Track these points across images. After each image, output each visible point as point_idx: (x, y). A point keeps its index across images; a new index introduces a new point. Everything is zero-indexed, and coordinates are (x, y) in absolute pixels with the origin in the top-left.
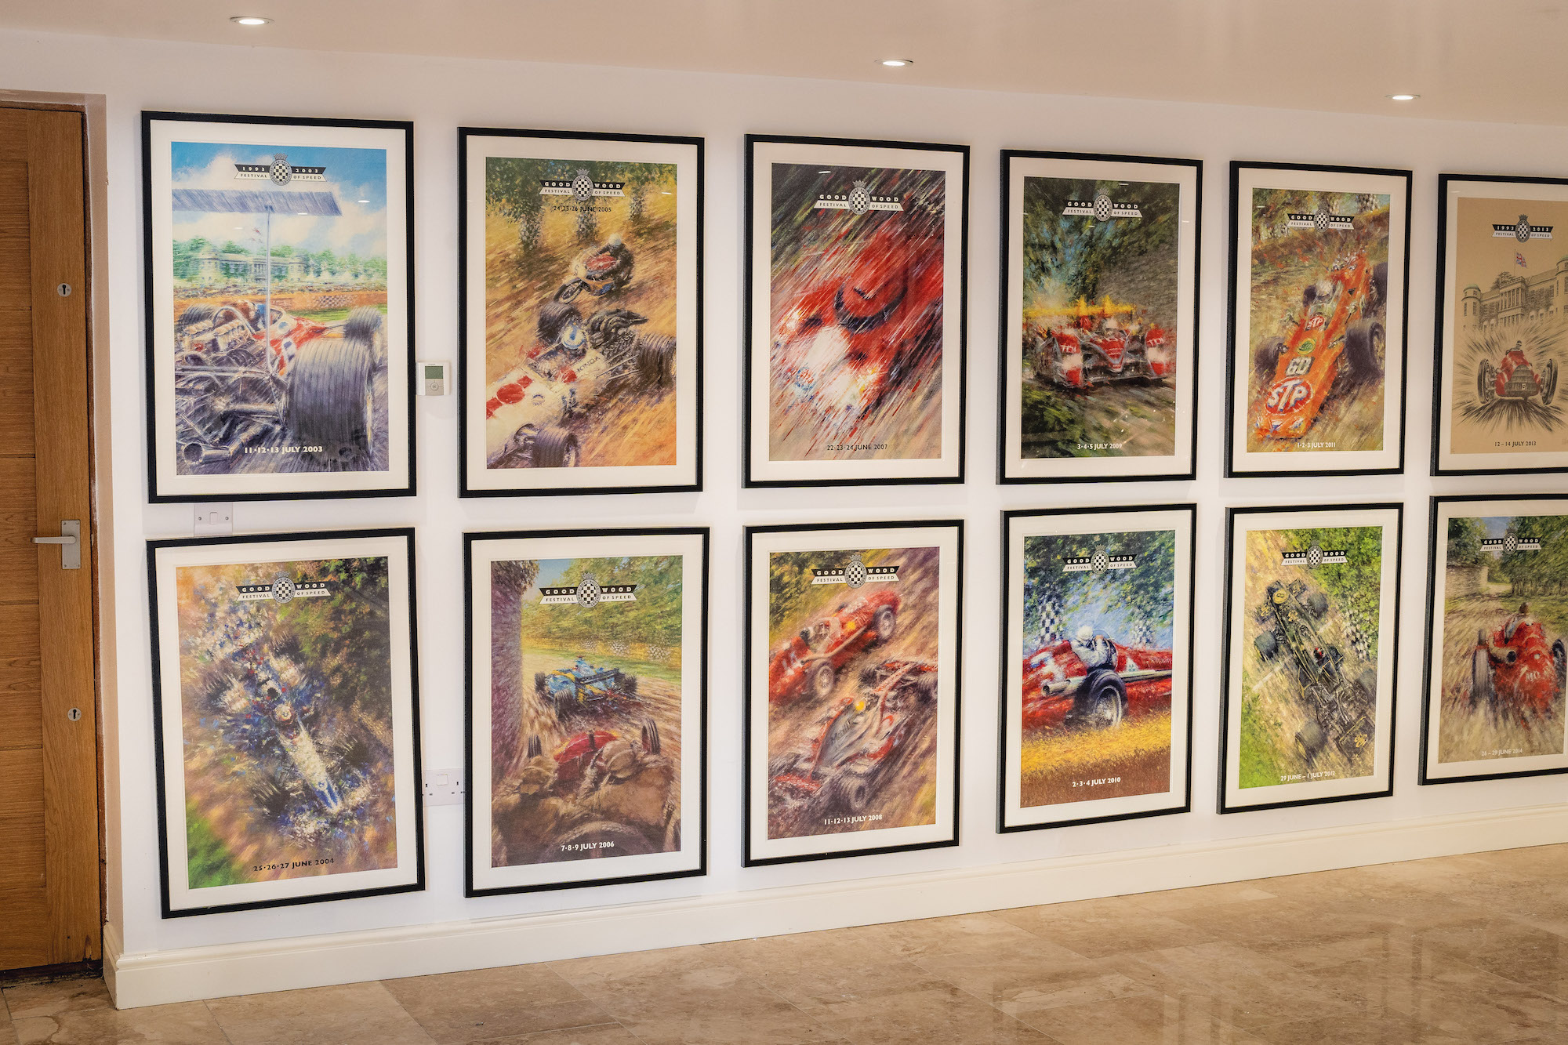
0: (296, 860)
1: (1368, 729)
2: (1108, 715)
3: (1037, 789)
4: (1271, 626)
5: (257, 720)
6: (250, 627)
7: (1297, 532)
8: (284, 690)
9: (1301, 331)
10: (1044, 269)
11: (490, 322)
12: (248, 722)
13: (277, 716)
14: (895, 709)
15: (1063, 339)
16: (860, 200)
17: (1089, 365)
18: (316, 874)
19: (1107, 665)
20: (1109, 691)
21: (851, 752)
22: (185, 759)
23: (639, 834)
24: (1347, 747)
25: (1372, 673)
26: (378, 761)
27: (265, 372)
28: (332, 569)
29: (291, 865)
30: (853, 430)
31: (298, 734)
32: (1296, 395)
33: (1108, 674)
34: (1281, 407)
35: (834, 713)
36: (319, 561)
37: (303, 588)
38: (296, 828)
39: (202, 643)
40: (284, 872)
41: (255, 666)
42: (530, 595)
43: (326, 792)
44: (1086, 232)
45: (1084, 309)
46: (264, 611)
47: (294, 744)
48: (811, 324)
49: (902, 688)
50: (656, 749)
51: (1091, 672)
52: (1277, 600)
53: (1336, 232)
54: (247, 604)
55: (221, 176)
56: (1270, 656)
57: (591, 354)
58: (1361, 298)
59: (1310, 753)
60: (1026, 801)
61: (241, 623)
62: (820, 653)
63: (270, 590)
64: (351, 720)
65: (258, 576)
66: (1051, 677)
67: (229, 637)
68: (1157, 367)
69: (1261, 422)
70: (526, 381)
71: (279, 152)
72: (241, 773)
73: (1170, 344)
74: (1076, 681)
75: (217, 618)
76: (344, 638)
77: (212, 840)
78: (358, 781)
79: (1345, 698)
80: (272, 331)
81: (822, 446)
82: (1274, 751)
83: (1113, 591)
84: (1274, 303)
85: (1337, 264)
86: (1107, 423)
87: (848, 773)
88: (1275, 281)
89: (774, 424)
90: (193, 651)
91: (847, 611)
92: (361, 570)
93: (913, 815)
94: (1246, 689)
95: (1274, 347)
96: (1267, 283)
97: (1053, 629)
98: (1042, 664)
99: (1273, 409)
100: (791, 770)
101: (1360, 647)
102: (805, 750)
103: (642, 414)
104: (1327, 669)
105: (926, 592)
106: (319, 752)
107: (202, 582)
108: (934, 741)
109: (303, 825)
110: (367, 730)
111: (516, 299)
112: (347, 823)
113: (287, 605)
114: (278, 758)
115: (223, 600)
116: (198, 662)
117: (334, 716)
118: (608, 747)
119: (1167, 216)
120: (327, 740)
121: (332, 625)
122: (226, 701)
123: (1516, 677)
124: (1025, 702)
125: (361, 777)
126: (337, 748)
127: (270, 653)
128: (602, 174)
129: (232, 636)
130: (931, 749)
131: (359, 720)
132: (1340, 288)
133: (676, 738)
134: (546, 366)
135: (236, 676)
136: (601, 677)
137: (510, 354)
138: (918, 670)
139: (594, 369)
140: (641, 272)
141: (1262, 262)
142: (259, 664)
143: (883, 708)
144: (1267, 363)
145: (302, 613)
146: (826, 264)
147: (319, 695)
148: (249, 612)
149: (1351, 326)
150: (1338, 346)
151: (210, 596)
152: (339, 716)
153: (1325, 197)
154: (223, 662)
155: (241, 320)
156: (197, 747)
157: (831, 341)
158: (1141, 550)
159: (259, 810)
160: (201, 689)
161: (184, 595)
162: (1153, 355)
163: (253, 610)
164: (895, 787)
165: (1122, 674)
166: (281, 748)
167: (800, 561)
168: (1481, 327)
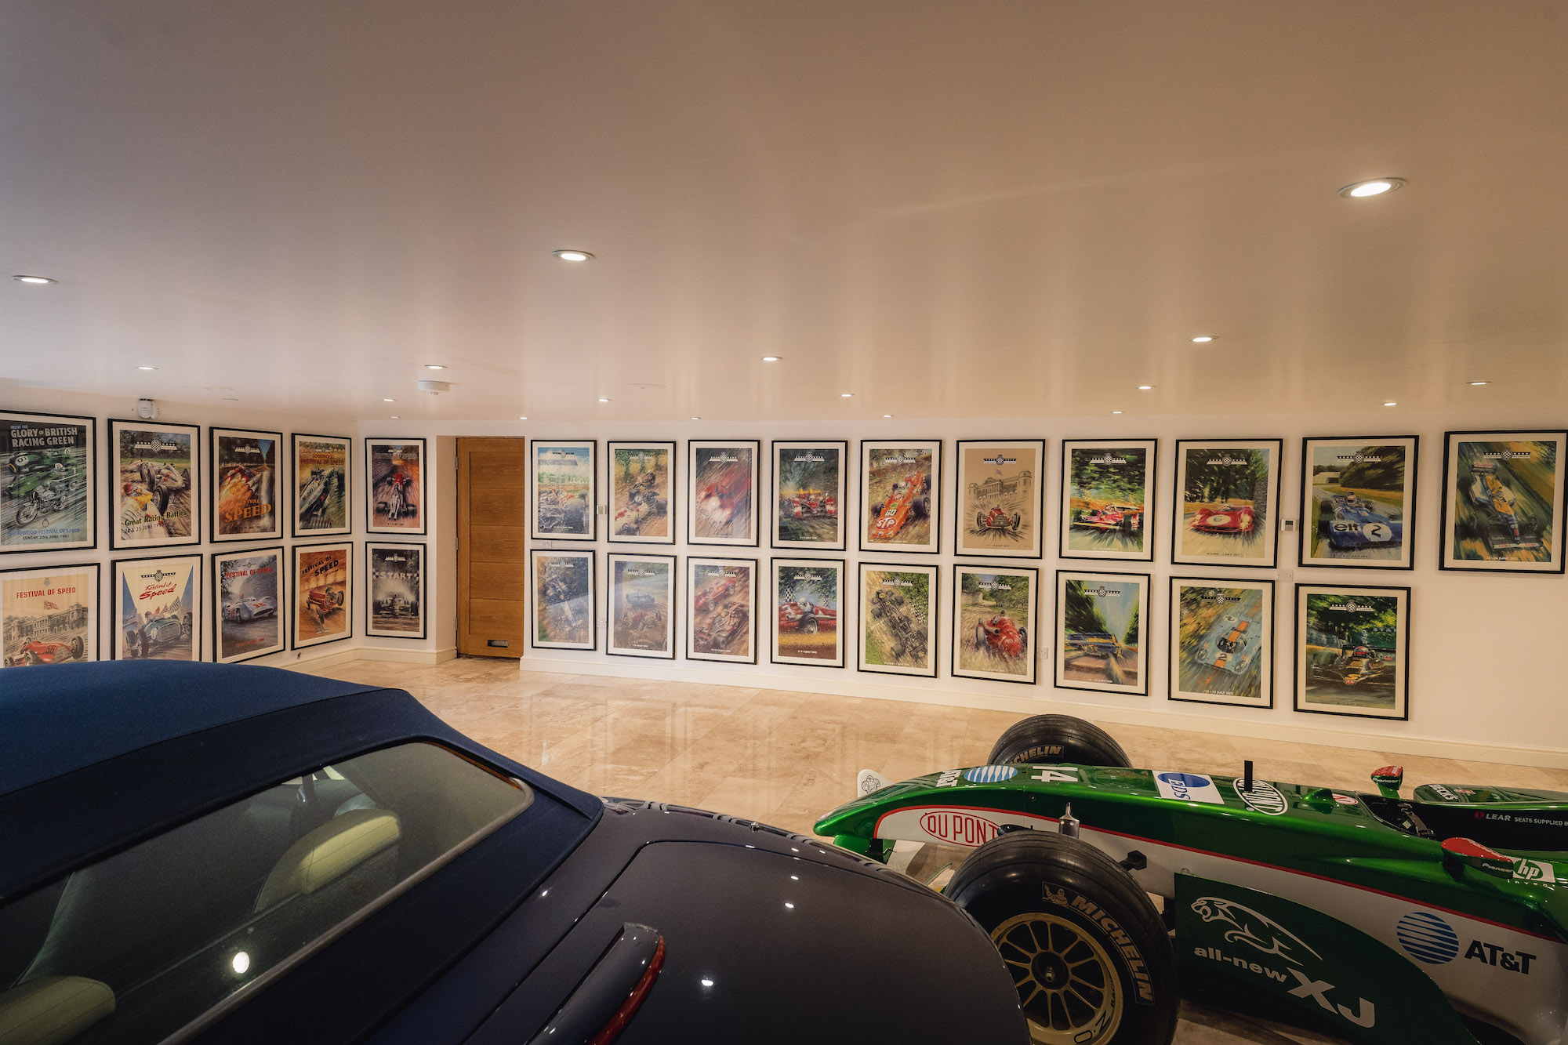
0: (563, 637)
1: (925, 651)
2: (812, 629)
3: (784, 650)
4: (878, 606)
7: (889, 573)
9: (892, 500)
10: (787, 479)
11: (616, 494)
14: (734, 617)
15: (794, 502)
16: (724, 458)
17: (804, 510)
18: (567, 642)
19: (811, 612)
20: (813, 621)
21: (721, 629)
23: (654, 644)
24: (914, 655)
25: (926, 630)
27: (560, 507)
28: (574, 560)
30: (722, 529)
32: (889, 523)
33: (812, 615)
34: (883, 527)
35: (715, 616)
36: (571, 557)
37: (567, 564)
42: (625, 571)
44: (803, 466)
45: (802, 492)
48: (708, 496)
49: (737, 611)
50: (660, 620)
51: (805, 614)
52: (881, 597)
53: (907, 464)
55: (549, 456)
56: (878, 617)
57: (643, 504)
58: (919, 488)
59: (898, 656)
60: (781, 654)
62: (710, 597)
63: (559, 564)
65: (556, 560)
66: (790, 613)
68: (831, 512)
69: (874, 532)
70: (626, 511)
71: (563, 450)
73: (835, 502)
74: (799, 616)
76: (577, 578)
77: (543, 629)
79: (913, 637)
80: (561, 496)
81: (712, 533)
82: (881, 652)
83: (814, 587)
84: (879, 489)
85: (908, 476)
86: (811, 530)
87: (719, 635)
88: (880, 482)
89: (697, 526)
91: (719, 585)
92: (581, 561)
93: (741, 652)
94: (868, 628)
95: (880, 506)
96: (876, 483)
97: (790, 597)
98: (786, 609)
99: (880, 528)
100: (701, 632)
101: (920, 618)
102: (705, 626)
103: (656, 523)
104: (905, 624)
105: (745, 581)
107: (543, 560)
108: (748, 629)
111: (623, 488)
113: (563, 568)
115: (549, 566)
118: (646, 617)
119: (833, 461)
120: (572, 606)
123: (1000, 640)
124: (780, 621)
128: (647, 452)
130: (747, 632)
132: (909, 484)
133: (666, 617)
134: (631, 507)
136: (645, 597)
137: (621, 503)
138: (742, 606)
139: (644, 508)
140: (656, 482)
141: (874, 475)
143: (731, 617)
144: (877, 511)
146: (713, 478)
149: (915, 498)
150: (908, 505)
151: (545, 564)
153: (902, 452)
155: (554, 493)
157: (714, 502)
158: (824, 574)
161: (539, 563)
162: (828, 507)
164: (735, 642)
165: (817, 616)
167: (704, 567)
168: (978, 499)
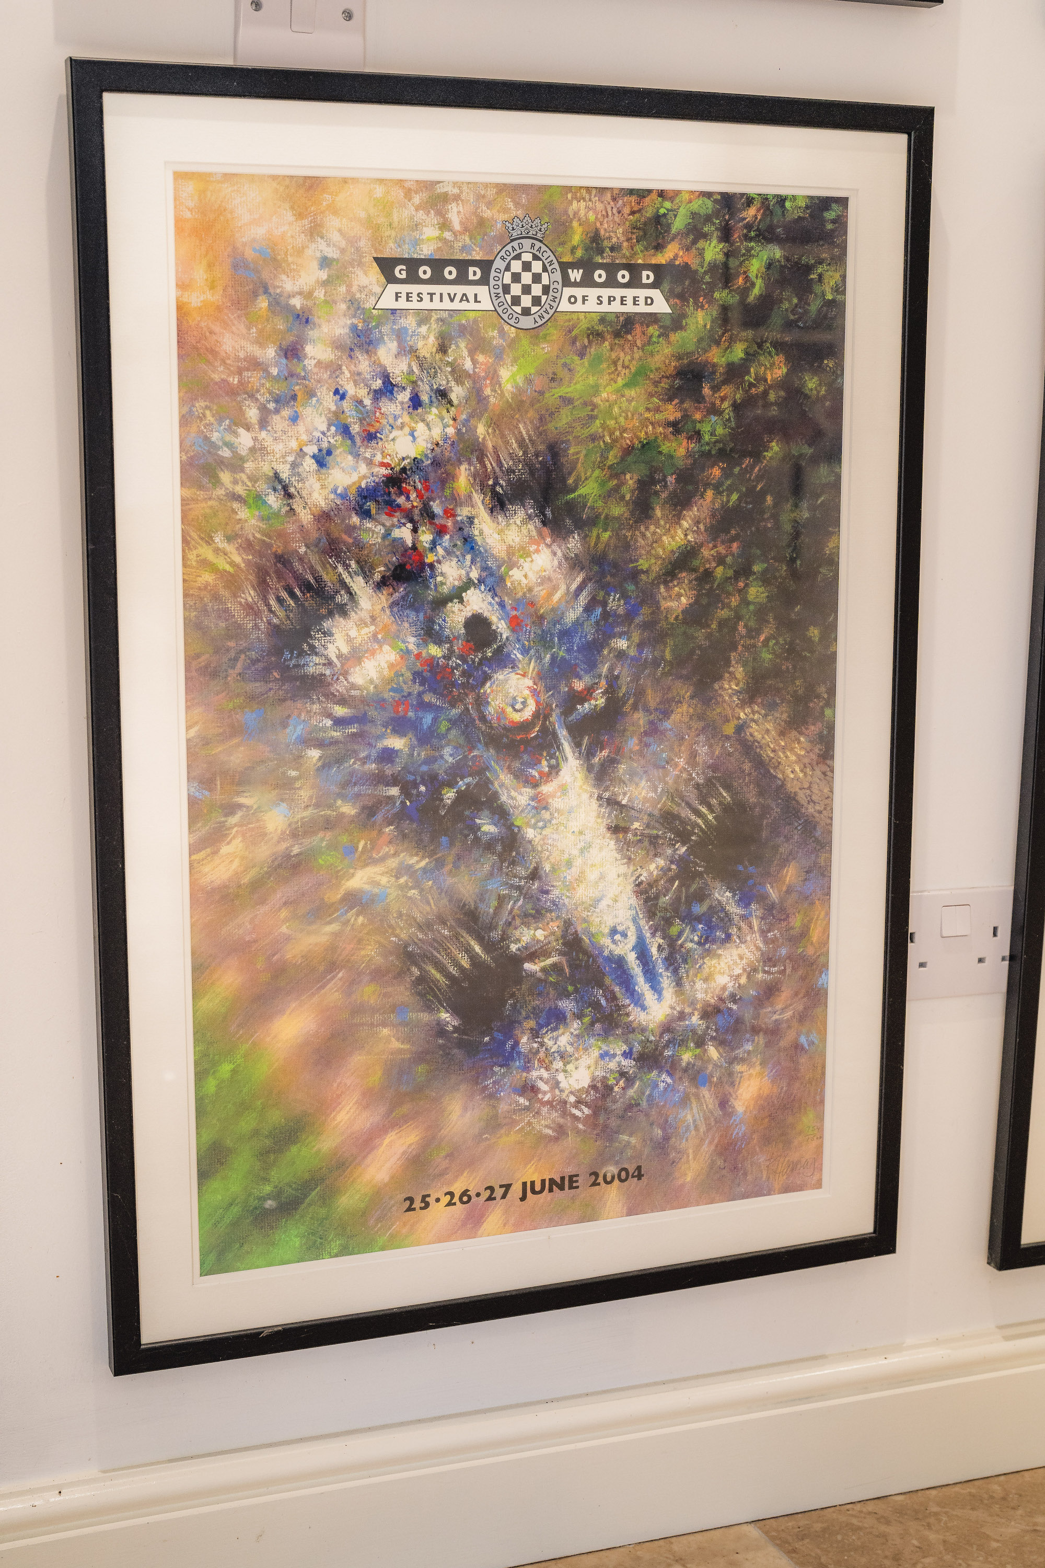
0: (533, 1173)
5: (428, 719)
6: (416, 402)
8: (515, 624)
12: (399, 726)
13: (491, 710)
18: (589, 1215)
22: (194, 849)
26: (784, 862)
28: (679, 223)
29: (516, 1190)
31: (555, 769)
36: (641, 194)
37: (587, 281)
38: (538, 1074)
39: (258, 450)
40: (496, 1215)
41: (426, 537)
43: (632, 958)
46: (460, 351)
47: (540, 804)
54: (409, 322)
61: (388, 388)
63: (484, 281)
64: (711, 730)
65: (445, 225)
67: (345, 430)
72: (373, 899)
75: (309, 363)
76: (705, 458)
77: (275, 1117)
78: (727, 919)
90: (225, 477)
92: (766, 235)
106: (616, 829)
107: (259, 232)
109: (558, 1064)
110: (760, 764)
112: (687, 1057)
113: (535, 333)
114: (489, 846)
115: (330, 302)
116: (244, 513)
117: (666, 714)
120: (641, 793)
121: (671, 412)
122: (332, 652)
125: (734, 909)
126: (668, 818)
127: (477, 498)
129: (355, 429)
131: (740, 729)
135: (365, 570)
142: (441, 531)
145: (581, 366)
147: (622, 644)
148: (413, 351)
151: (287, 285)
152: (681, 713)
154: (324, 517)
156: (231, 809)
159: (425, 1017)
160: (250, 608)
161: (200, 274)
163: (427, 345)
166: (502, 814)
